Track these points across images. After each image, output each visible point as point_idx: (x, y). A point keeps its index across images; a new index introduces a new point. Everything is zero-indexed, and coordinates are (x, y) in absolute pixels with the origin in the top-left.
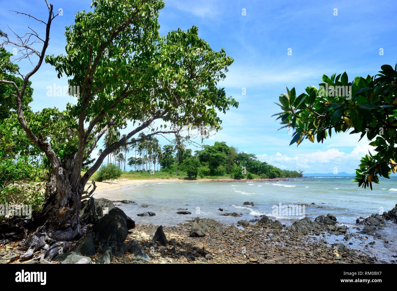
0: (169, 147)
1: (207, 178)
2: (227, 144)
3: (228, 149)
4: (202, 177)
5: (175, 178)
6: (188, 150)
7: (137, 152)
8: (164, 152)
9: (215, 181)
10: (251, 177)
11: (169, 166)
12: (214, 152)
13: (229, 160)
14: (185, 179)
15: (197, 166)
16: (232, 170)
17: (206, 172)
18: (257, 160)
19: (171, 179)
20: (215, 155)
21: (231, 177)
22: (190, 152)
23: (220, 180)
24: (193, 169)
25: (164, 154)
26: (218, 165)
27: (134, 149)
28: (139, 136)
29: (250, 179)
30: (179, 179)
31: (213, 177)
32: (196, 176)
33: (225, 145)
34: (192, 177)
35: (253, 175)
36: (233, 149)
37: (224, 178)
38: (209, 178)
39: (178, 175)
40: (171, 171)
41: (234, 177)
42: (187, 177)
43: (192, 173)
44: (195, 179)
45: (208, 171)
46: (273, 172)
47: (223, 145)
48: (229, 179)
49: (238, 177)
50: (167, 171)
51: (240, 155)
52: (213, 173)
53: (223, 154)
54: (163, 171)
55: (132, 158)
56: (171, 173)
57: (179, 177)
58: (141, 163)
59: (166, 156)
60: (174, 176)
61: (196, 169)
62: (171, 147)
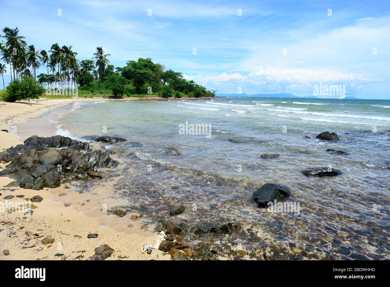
0: (88, 62)
1: (134, 96)
2: (152, 61)
3: (154, 66)
4: (128, 96)
5: (99, 97)
6: (110, 66)
7: (49, 68)
8: (81, 68)
9: (144, 100)
10: (179, 96)
11: (89, 84)
12: (141, 69)
13: (155, 78)
14: (110, 97)
15: (124, 84)
16: (158, 88)
17: (131, 90)
18: (183, 78)
19: (95, 98)
20: (142, 71)
21: (159, 96)
22: (112, 68)
23: (149, 98)
24: (119, 86)
25: (82, 70)
26: (144, 83)
27: (46, 64)
28: (52, 48)
29: (178, 98)
30: (104, 97)
31: (140, 95)
32: (122, 95)
33: (151, 62)
34: (118, 95)
35: (181, 93)
36: (159, 66)
37: (151, 97)
38: (136, 97)
39: (101, 93)
40: (91, 89)
41: (161, 95)
42: (113, 95)
43: (119, 91)
44: (120, 97)
45: (133, 90)
46: (199, 91)
47: (149, 62)
48: (157, 98)
49: (166, 95)
50: (86, 89)
51: (167, 73)
52: (139, 91)
53: (149, 71)
54: (82, 89)
55: (42, 75)
56: (92, 92)
57: (103, 95)
58: (54, 81)
59: (84, 72)
60: (97, 94)
61: (122, 87)
62: (91, 62)
